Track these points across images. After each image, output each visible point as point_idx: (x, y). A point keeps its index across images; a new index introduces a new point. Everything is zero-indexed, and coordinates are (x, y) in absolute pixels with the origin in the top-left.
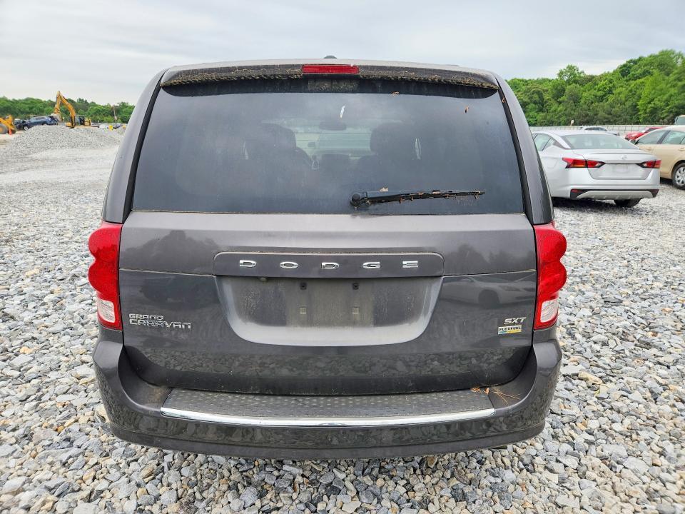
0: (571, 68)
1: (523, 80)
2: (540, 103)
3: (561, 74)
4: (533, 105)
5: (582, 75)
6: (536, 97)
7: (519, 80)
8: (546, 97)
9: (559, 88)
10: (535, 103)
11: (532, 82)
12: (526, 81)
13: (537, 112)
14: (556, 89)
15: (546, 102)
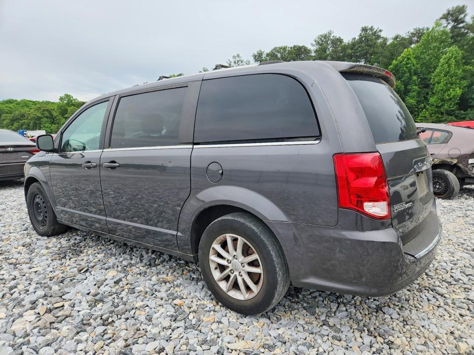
0: (67, 96)
1: (31, 101)
2: (51, 118)
3: (61, 99)
4: (46, 119)
5: (76, 101)
6: (47, 114)
7: (28, 101)
8: (55, 114)
9: (63, 108)
10: (47, 117)
11: (39, 103)
12: (34, 102)
13: (50, 124)
14: (61, 109)
15: (55, 117)
